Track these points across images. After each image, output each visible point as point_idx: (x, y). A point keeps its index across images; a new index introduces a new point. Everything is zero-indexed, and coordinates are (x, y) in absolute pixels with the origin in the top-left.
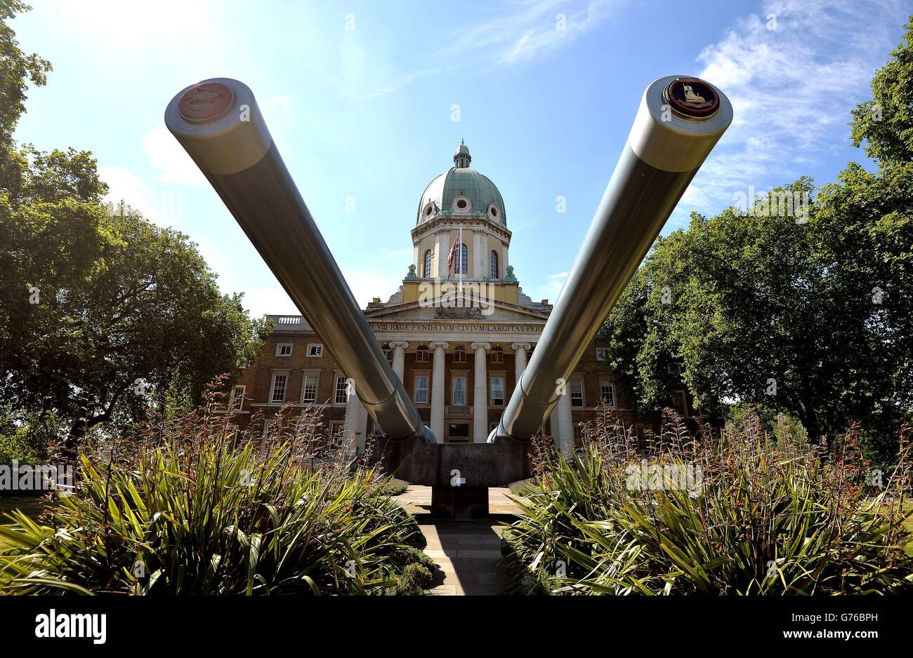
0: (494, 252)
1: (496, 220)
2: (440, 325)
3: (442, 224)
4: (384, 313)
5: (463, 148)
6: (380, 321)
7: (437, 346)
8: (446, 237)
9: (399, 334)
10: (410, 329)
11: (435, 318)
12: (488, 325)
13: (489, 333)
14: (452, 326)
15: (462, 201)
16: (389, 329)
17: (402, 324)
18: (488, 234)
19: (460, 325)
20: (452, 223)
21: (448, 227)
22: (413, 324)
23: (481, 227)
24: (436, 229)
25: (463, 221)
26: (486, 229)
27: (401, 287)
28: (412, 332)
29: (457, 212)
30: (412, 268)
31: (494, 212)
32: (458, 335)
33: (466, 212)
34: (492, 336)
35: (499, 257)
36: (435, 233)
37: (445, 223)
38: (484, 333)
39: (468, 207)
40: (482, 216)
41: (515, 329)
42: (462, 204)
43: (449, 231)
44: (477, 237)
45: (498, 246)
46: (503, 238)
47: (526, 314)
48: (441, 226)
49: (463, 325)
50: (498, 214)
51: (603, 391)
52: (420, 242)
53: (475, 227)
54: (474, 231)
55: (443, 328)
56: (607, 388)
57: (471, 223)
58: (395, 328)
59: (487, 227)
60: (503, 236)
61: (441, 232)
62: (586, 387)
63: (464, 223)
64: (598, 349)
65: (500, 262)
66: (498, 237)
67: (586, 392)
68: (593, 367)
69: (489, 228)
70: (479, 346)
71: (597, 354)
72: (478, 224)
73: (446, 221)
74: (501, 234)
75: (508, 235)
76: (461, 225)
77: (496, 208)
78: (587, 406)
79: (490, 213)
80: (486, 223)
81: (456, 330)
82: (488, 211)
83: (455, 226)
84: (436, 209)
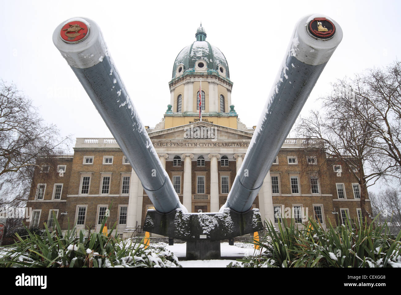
0: (222, 95)
1: (223, 75)
2: (188, 143)
4: (152, 136)
5: (201, 28)
7: (186, 156)
8: (191, 86)
9: (162, 149)
10: (169, 146)
13: (219, 148)
14: (196, 144)
15: (201, 63)
16: (156, 145)
17: (164, 143)
18: (218, 84)
19: (200, 143)
20: (195, 77)
21: (192, 80)
22: (171, 143)
23: (214, 80)
24: (185, 81)
27: (163, 119)
28: (170, 148)
29: (198, 70)
30: (169, 106)
31: (222, 70)
32: (199, 149)
33: (203, 70)
34: (222, 149)
35: (225, 99)
36: (184, 84)
38: (216, 148)
39: (205, 67)
40: (214, 73)
41: (236, 145)
42: (201, 65)
43: (193, 82)
44: (211, 86)
45: (224, 92)
46: (227, 87)
47: (243, 136)
48: (188, 79)
49: (203, 143)
50: (224, 71)
51: (292, 183)
52: (174, 90)
53: (210, 80)
55: (190, 145)
57: (207, 77)
61: (188, 83)
62: (281, 182)
63: (203, 77)
64: (288, 157)
65: (226, 102)
66: (225, 86)
67: (282, 185)
68: (286, 168)
69: (219, 80)
70: (213, 156)
71: (288, 160)
72: (211, 78)
73: (191, 76)
74: (227, 84)
75: (231, 84)
76: (201, 79)
77: (223, 67)
78: (282, 193)
79: (219, 70)
80: (217, 77)
81: (198, 146)
82: (217, 69)
83: (197, 79)
84: (185, 68)
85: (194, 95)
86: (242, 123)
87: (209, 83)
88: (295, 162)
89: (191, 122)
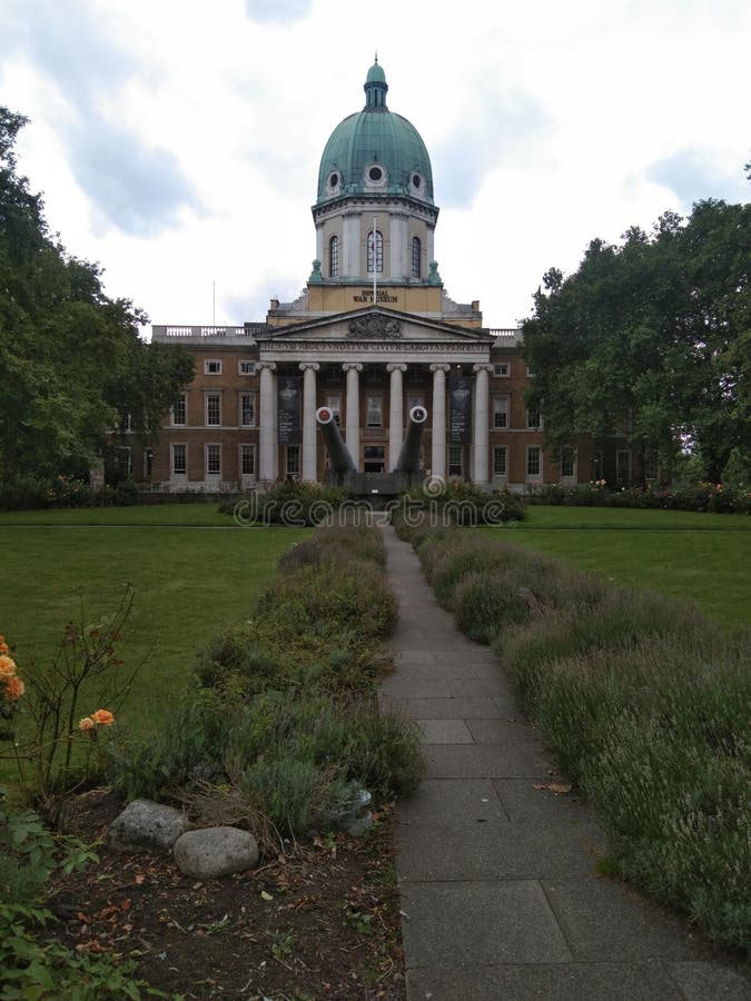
0: (415, 240)
1: (418, 194)
2: (354, 343)
3: (350, 204)
5: (377, 70)
6: (290, 339)
7: (351, 367)
8: (356, 222)
9: (309, 354)
10: (321, 348)
11: (347, 335)
12: (405, 344)
13: (406, 353)
14: (366, 345)
15: (376, 169)
16: (298, 348)
17: (312, 343)
18: (408, 216)
19: (373, 343)
20: (363, 203)
21: (359, 208)
22: (325, 343)
23: (399, 208)
24: (344, 210)
25: (377, 198)
26: (406, 209)
27: (305, 290)
28: (323, 352)
29: (371, 186)
30: (317, 265)
31: (417, 183)
32: (373, 355)
33: (379, 186)
34: (409, 356)
35: (423, 246)
36: (343, 215)
37: (356, 202)
38: (400, 353)
39: (384, 179)
40: (401, 191)
41: (433, 348)
42: (375, 175)
43: (360, 214)
44: (395, 223)
45: (420, 230)
46: (428, 218)
47: (446, 331)
48: (350, 207)
49: (378, 344)
50: (423, 183)
52: (323, 224)
53: (393, 208)
54: (391, 214)
55: (356, 348)
57: (387, 203)
58: (304, 347)
59: (408, 207)
60: (428, 215)
61: (350, 215)
63: (379, 203)
65: (423, 251)
66: (422, 218)
69: (411, 207)
70: (394, 368)
72: (396, 203)
73: (356, 200)
74: (426, 213)
75: (434, 212)
76: (375, 206)
77: (419, 175)
78: (511, 427)
79: (412, 184)
80: (407, 201)
81: (370, 349)
82: (408, 181)
83: (367, 206)
84: (343, 181)
85: (362, 241)
86: (449, 299)
89: (356, 299)
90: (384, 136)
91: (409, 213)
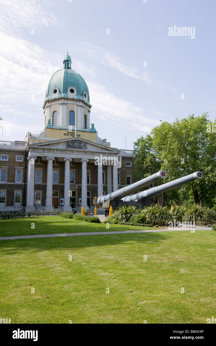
0: (85, 116)
1: (85, 100)
2: (68, 150)
4: (44, 144)
5: (68, 57)
6: (42, 148)
7: (67, 160)
8: (65, 106)
9: (51, 154)
10: (55, 152)
11: (66, 147)
12: (88, 152)
13: (88, 155)
14: (73, 152)
15: (72, 89)
16: (46, 151)
17: (52, 149)
18: (83, 107)
19: (76, 151)
20: (68, 100)
21: (66, 102)
22: (57, 150)
23: (81, 104)
24: (60, 102)
25: (73, 100)
27: (45, 129)
28: (56, 153)
29: (71, 95)
30: (49, 121)
32: (76, 155)
33: (74, 95)
34: (89, 156)
35: (87, 118)
36: (59, 104)
37: (65, 100)
38: (86, 155)
39: (75, 93)
40: (81, 98)
41: (98, 154)
42: (72, 91)
43: (66, 104)
44: (79, 108)
45: (86, 113)
46: (88, 108)
47: (103, 148)
48: (62, 101)
49: (78, 151)
50: (87, 96)
51: (127, 179)
52: (50, 106)
53: (78, 103)
55: (69, 152)
56: (129, 177)
57: (77, 101)
58: (49, 151)
61: (63, 104)
62: (121, 177)
63: (74, 101)
64: (126, 162)
65: (87, 120)
66: (87, 108)
67: (121, 179)
68: (124, 169)
69: (84, 104)
70: (84, 161)
71: (126, 164)
72: (80, 102)
73: (65, 99)
74: (88, 107)
75: (90, 107)
76: (72, 102)
77: (86, 94)
78: (121, 184)
79: (84, 96)
80: (83, 102)
81: (75, 153)
82: (83, 95)
83: (69, 102)
84: (60, 91)
85: (67, 114)
86: (99, 137)
87: (78, 106)
88: (130, 165)
89: (65, 134)
90: (75, 78)
91: (84, 106)
